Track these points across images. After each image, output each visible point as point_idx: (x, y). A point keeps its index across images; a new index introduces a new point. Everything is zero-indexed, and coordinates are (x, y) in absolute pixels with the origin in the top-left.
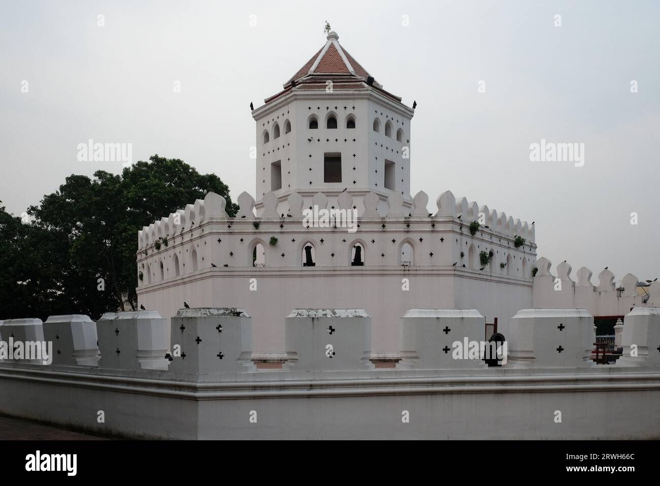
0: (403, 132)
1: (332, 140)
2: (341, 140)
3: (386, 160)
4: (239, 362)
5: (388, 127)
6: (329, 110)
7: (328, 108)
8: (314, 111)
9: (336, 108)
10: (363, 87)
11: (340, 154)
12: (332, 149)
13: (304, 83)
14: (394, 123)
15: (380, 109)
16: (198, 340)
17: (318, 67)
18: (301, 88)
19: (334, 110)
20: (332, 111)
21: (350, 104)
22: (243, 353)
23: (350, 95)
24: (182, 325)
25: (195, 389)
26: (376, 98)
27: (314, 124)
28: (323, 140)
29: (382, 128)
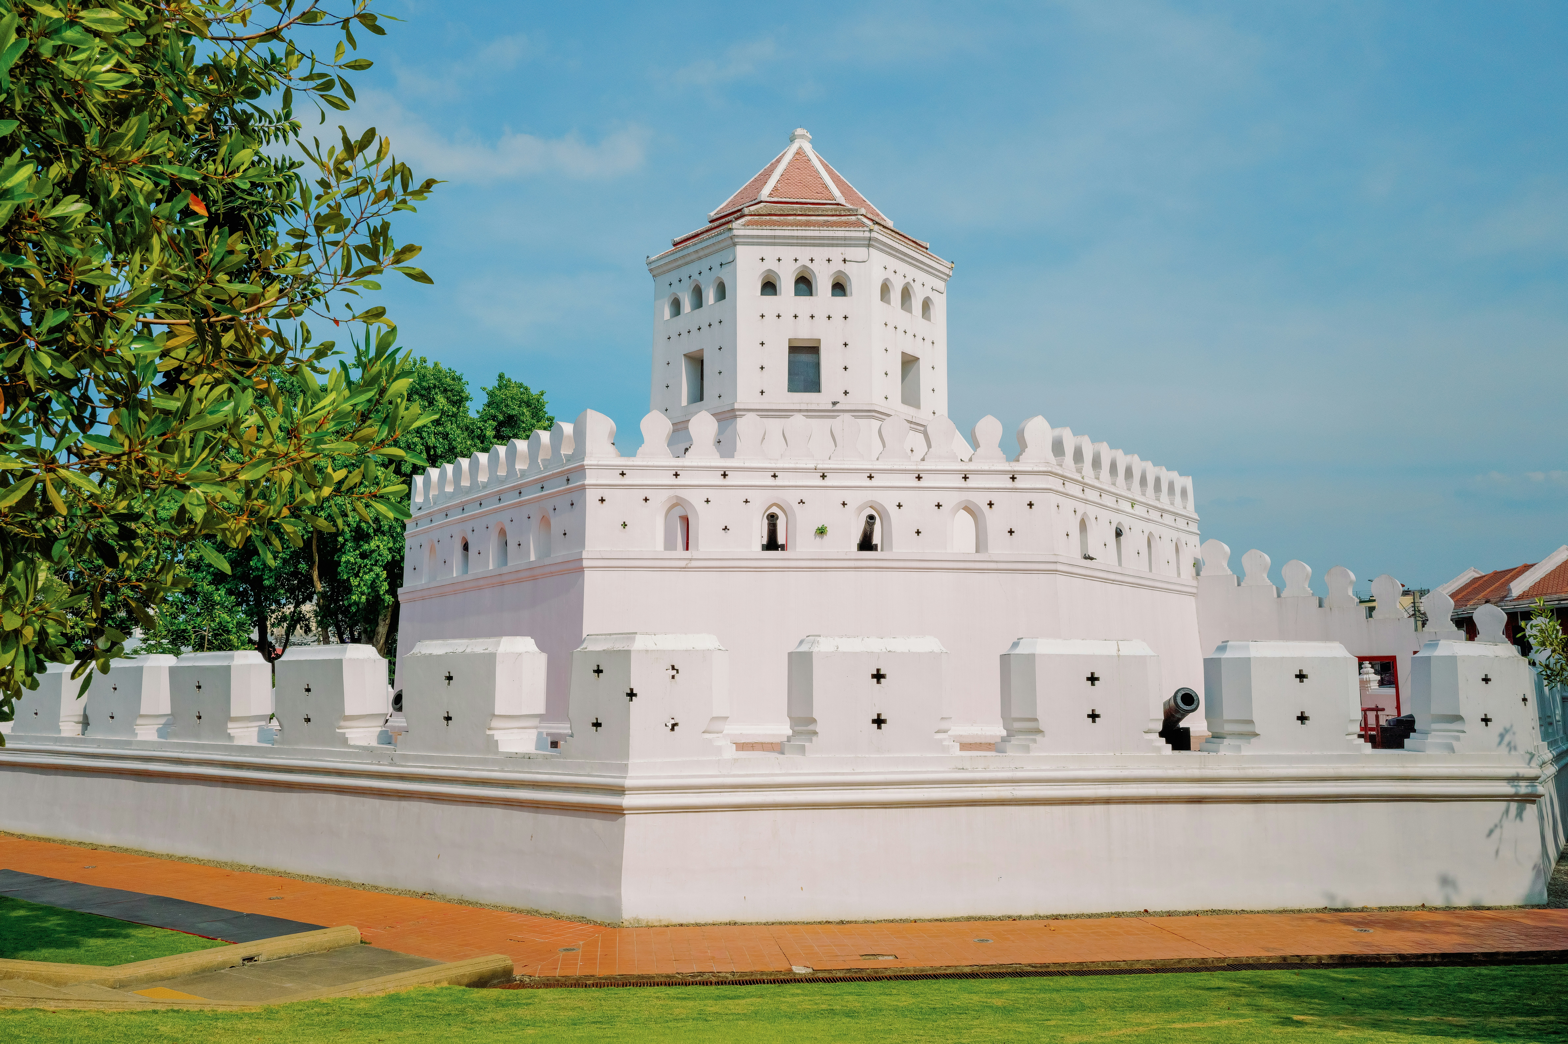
0: (933, 303)
1: (804, 317)
2: (821, 317)
3: (904, 354)
4: (707, 736)
5: (906, 294)
6: (799, 264)
7: (796, 260)
8: (771, 264)
9: (812, 260)
10: (863, 225)
11: (819, 341)
12: (804, 332)
13: (751, 215)
14: (916, 288)
15: (893, 263)
16: (631, 695)
17: (775, 189)
18: (747, 224)
19: (809, 264)
20: (804, 266)
21: (836, 253)
22: (714, 719)
23: (837, 238)
24: (598, 666)
25: (620, 791)
26: (885, 244)
27: (769, 287)
28: (787, 317)
29: (896, 295)
